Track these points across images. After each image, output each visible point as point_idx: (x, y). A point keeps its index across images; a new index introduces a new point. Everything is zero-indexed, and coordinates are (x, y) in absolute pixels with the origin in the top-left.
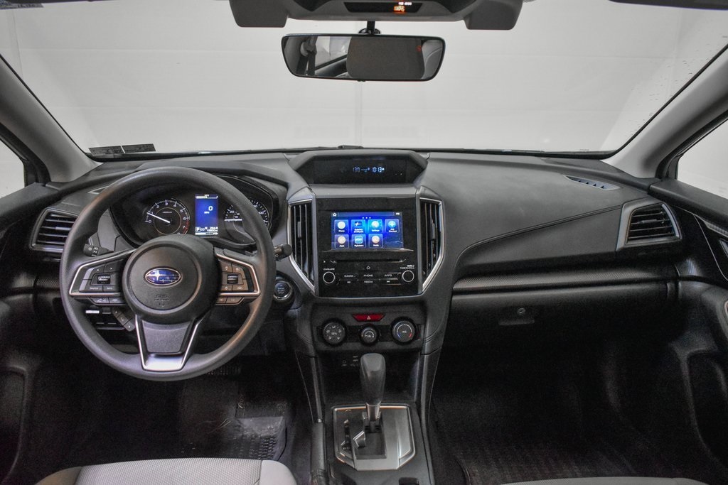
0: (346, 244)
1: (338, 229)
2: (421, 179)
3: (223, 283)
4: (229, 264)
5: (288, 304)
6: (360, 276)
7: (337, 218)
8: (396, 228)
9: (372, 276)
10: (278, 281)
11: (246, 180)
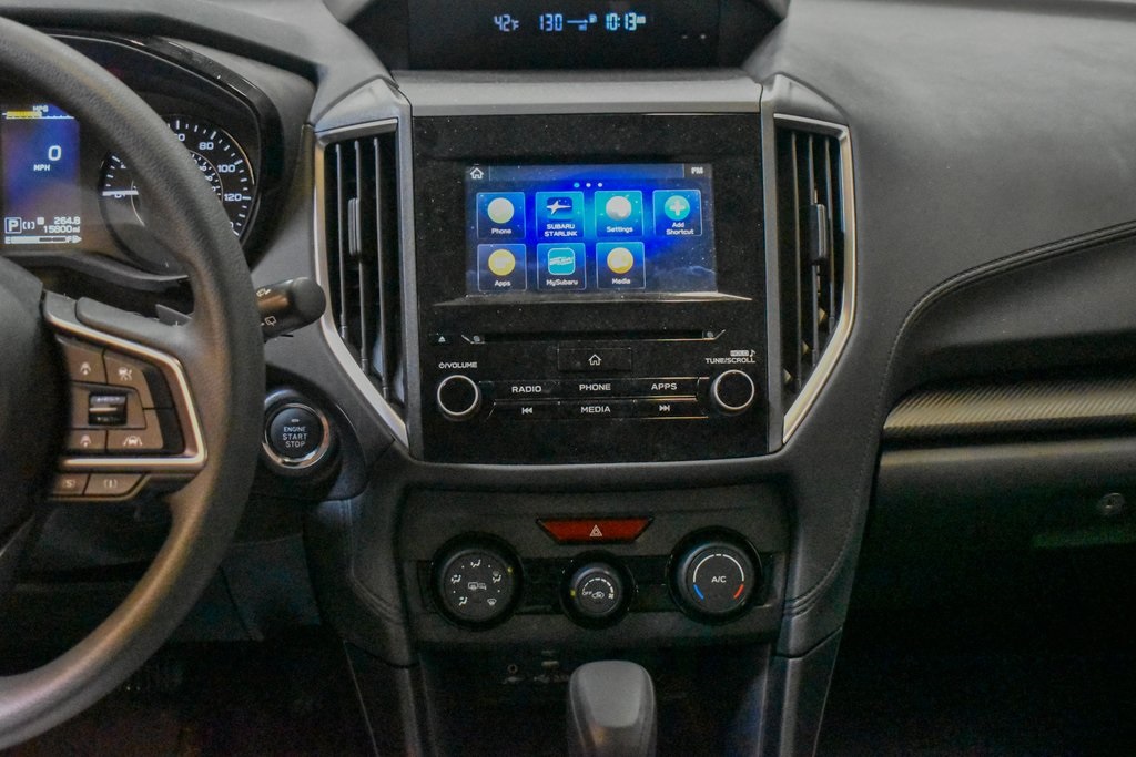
0: (514, 277)
1: (488, 224)
2: (773, 53)
3: (77, 425)
4: (96, 354)
5: (319, 483)
6: (569, 392)
7: (482, 186)
8: (689, 221)
9: (606, 387)
10: (278, 406)
11: (166, 51)
